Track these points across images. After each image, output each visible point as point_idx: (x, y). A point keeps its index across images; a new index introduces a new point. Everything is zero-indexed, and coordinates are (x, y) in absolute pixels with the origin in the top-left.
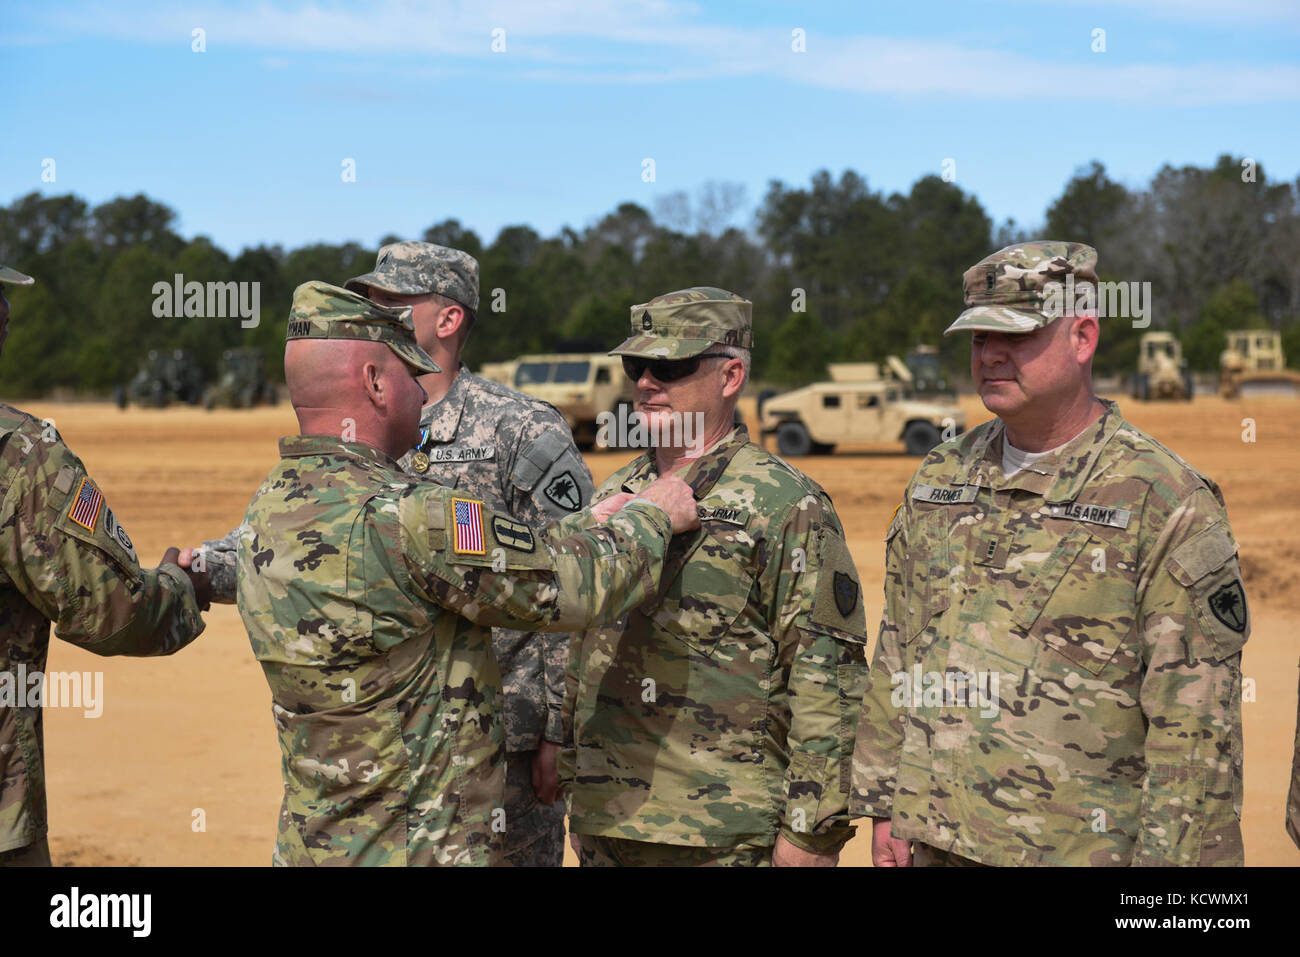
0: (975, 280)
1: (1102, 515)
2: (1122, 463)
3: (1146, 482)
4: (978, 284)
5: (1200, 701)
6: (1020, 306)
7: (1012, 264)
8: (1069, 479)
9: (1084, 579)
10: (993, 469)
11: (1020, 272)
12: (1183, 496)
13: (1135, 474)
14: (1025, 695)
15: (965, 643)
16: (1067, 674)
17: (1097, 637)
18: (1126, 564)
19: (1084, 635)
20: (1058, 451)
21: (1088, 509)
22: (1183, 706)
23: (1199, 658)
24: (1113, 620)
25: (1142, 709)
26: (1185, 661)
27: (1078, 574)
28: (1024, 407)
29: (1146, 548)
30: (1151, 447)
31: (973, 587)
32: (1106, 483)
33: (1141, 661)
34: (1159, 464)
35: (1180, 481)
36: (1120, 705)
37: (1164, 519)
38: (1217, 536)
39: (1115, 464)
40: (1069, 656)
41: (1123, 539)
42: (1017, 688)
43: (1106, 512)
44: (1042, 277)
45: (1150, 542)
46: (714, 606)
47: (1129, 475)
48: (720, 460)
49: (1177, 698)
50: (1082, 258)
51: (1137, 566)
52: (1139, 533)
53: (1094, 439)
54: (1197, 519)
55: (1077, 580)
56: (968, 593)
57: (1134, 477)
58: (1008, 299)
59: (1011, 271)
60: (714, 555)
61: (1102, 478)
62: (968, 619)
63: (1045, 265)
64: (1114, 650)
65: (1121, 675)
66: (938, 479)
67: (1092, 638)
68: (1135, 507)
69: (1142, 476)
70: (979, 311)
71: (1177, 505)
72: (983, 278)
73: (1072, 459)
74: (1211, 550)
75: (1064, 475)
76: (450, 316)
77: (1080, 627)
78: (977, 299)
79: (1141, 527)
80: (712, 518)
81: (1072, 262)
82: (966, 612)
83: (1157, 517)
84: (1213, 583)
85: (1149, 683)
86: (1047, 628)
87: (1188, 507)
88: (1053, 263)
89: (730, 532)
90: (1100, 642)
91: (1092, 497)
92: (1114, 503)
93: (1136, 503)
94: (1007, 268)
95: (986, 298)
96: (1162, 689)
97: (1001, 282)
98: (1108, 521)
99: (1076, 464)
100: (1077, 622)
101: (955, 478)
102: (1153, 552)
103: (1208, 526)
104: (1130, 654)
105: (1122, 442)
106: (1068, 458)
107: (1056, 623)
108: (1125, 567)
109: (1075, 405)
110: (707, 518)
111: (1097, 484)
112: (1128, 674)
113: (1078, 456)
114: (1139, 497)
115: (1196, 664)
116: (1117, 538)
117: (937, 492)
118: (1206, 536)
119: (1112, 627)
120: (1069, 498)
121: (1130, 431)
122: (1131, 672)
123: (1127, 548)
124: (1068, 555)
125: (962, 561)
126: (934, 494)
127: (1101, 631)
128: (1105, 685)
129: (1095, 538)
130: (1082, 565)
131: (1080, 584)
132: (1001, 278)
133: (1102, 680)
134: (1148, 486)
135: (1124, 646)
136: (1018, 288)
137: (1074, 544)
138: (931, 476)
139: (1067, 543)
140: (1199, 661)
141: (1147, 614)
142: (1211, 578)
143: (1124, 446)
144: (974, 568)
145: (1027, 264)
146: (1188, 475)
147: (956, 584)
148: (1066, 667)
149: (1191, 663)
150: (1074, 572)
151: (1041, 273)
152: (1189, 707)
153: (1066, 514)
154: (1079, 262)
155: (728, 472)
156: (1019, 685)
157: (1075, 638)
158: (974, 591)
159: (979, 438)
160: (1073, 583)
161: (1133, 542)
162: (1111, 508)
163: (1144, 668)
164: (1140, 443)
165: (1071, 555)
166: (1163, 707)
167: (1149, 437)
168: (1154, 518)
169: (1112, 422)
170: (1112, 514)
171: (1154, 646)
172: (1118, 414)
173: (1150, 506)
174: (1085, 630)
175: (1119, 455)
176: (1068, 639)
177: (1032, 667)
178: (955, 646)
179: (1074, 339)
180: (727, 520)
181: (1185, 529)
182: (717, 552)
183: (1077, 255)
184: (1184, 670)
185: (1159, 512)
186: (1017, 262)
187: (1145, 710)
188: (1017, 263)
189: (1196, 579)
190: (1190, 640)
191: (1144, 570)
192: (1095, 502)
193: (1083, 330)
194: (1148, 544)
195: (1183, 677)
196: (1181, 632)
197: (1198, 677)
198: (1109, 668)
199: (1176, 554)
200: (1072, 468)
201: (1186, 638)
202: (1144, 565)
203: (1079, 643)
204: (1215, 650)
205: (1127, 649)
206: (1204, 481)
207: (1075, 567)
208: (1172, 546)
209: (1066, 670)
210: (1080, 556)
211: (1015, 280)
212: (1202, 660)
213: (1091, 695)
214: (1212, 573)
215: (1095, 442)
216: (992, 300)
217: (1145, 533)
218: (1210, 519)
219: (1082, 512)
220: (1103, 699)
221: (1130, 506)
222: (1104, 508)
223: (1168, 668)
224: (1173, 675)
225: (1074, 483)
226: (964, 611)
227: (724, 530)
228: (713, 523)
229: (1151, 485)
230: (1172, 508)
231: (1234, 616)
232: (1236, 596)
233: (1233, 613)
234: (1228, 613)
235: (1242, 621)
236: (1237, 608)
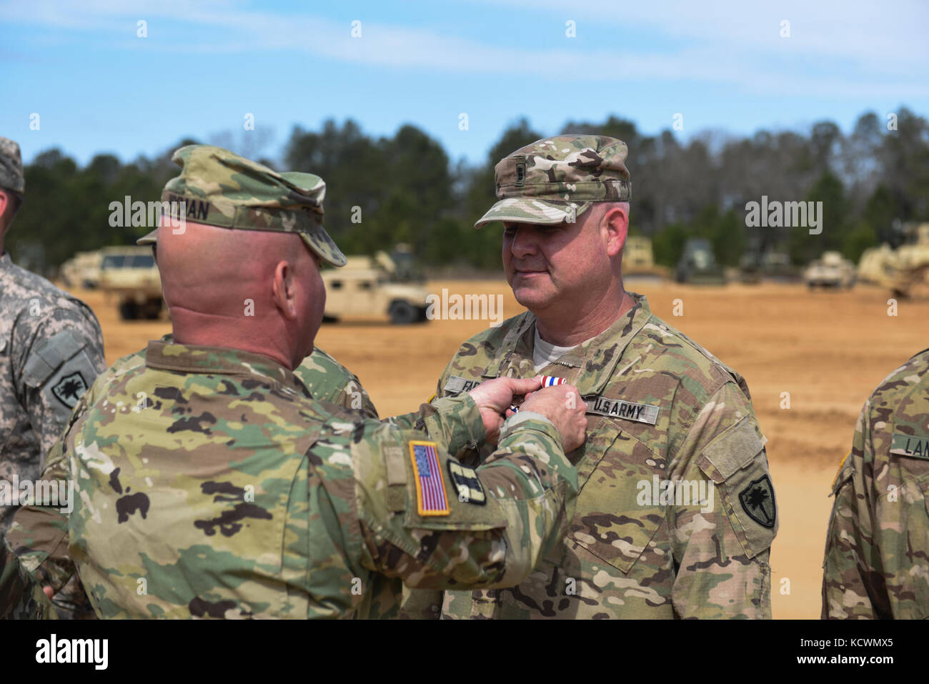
0: (506, 172)
1: (631, 410)
2: (651, 357)
3: (675, 377)
4: (509, 176)
5: (732, 601)
6: (548, 198)
7: (541, 155)
8: (596, 371)
9: (613, 476)
10: (524, 362)
11: (550, 164)
12: (712, 391)
13: (665, 369)
14: (556, 595)
16: (597, 572)
17: (625, 536)
18: (655, 460)
19: (614, 533)
20: (585, 344)
21: (617, 405)
22: (715, 606)
23: (730, 557)
24: (642, 518)
25: (673, 608)
26: (716, 560)
27: (608, 471)
28: (556, 299)
29: (676, 445)
30: (679, 341)
32: (634, 378)
33: (671, 558)
34: (687, 359)
35: (708, 376)
36: (649, 603)
37: (694, 415)
38: (745, 431)
39: (644, 358)
40: (598, 554)
41: (651, 436)
43: (635, 407)
44: (571, 168)
45: (680, 439)
47: (658, 370)
49: (709, 597)
50: (612, 151)
51: (666, 463)
52: (668, 430)
53: (622, 332)
54: (727, 415)
55: (605, 476)
57: (662, 373)
58: (538, 191)
59: (541, 163)
61: (631, 372)
63: (575, 156)
64: (644, 548)
65: (650, 572)
66: (470, 371)
67: (620, 537)
68: (664, 403)
69: (671, 371)
70: (508, 203)
71: (707, 401)
72: (514, 169)
73: (599, 351)
74: (741, 446)
75: (590, 368)
77: (609, 525)
78: (507, 191)
79: (671, 423)
81: (602, 155)
83: (687, 413)
84: (743, 480)
85: (681, 581)
86: (576, 526)
87: (717, 403)
88: (583, 154)
90: (629, 540)
91: (622, 392)
92: (643, 398)
93: (665, 398)
94: (537, 159)
95: (517, 190)
96: (695, 589)
97: (530, 173)
98: (637, 418)
99: (602, 356)
100: (607, 520)
101: (487, 371)
102: (684, 450)
103: (737, 421)
104: (659, 552)
105: (650, 336)
106: (595, 350)
107: (585, 520)
108: (654, 464)
109: (605, 298)
111: (626, 378)
112: (657, 571)
113: (605, 349)
114: (668, 393)
115: (728, 562)
116: (644, 435)
117: (469, 384)
118: (735, 431)
119: (641, 525)
120: (595, 391)
121: (658, 325)
122: (660, 569)
123: (656, 445)
124: (598, 451)
126: (465, 386)
127: (630, 529)
128: (633, 583)
129: (624, 434)
130: (611, 462)
131: (609, 481)
132: (530, 169)
133: (630, 578)
134: (677, 382)
135: (652, 544)
136: (548, 180)
137: (603, 440)
138: (463, 368)
139: (597, 439)
140: (730, 559)
141: (678, 511)
142: (741, 474)
143: (652, 340)
145: (557, 155)
146: (716, 369)
148: (594, 565)
149: (723, 561)
150: (603, 469)
151: (570, 164)
152: (721, 608)
153: (595, 409)
154: (608, 154)
156: (549, 583)
157: (604, 536)
159: (511, 331)
160: (602, 480)
161: (663, 438)
162: (640, 403)
163: (676, 566)
164: (668, 337)
165: (601, 451)
166: (695, 607)
167: (677, 331)
168: (685, 414)
169: (640, 316)
170: (640, 410)
171: (686, 544)
172: (646, 308)
173: (680, 401)
174: (615, 528)
175: (647, 350)
176: (597, 536)
177: (562, 566)
179: (604, 231)
181: (715, 425)
183: (608, 147)
184: (716, 569)
185: (689, 408)
186: (547, 153)
187: (678, 609)
188: (546, 155)
189: (728, 476)
190: (721, 537)
191: (675, 467)
192: (624, 397)
193: (613, 222)
194: (679, 441)
195: (714, 576)
196: (713, 530)
197: (729, 576)
198: (638, 566)
199: (708, 450)
200: (599, 361)
201: (717, 537)
202: (674, 461)
203: (608, 541)
204: (746, 547)
205: (656, 547)
206: (732, 374)
207: (604, 464)
208: (702, 441)
209: (595, 568)
210: (608, 452)
211: (545, 171)
212: (733, 558)
213: (620, 593)
214: (742, 469)
215: (622, 336)
216: (522, 192)
217: (675, 430)
218: (739, 414)
219: (611, 407)
220: (633, 597)
221: (659, 402)
222: (632, 404)
223: (699, 567)
224: (705, 574)
225: (601, 375)
229: (680, 381)
230: (702, 404)
231: (764, 512)
232: (765, 491)
233: (762, 508)
234: (758, 509)
235: (770, 516)
236: (765, 504)
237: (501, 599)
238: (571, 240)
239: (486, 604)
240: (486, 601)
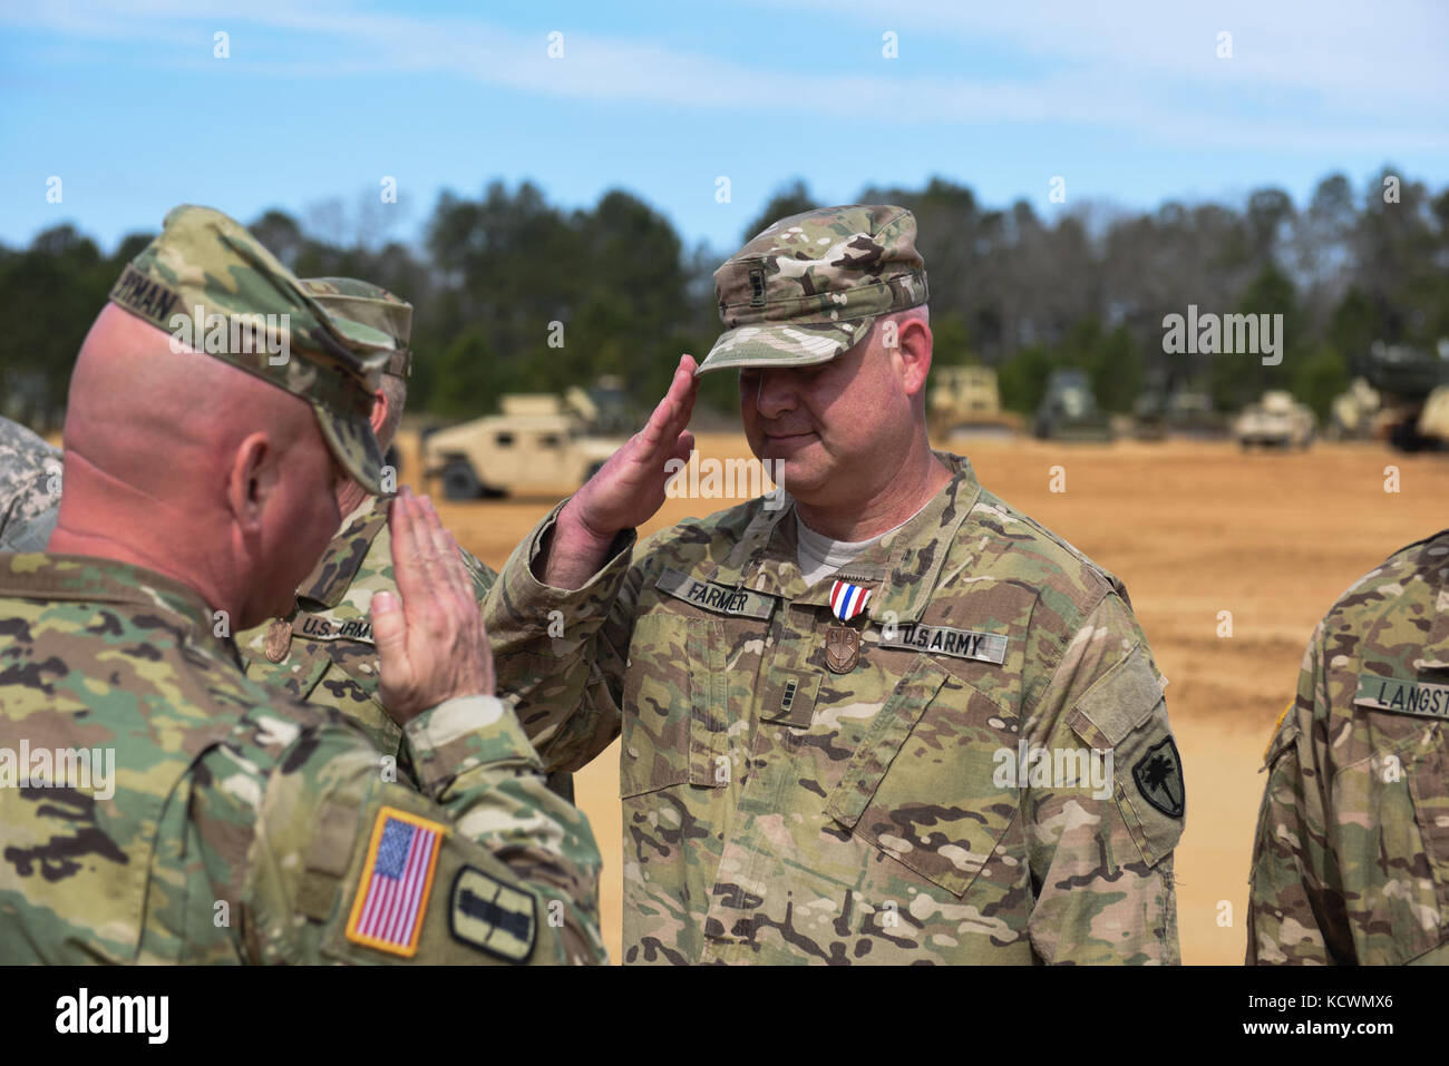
0: (734, 284)
1: (964, 643)
2: (988, 557)
3: (1030, 589)
4: (739, 290)
5: (1126, 934)
6: (807, 320)
7: (787, 254)
8: (908, 586)
9: (938, 746)
11: (802, 266)
12: (1087, 609)
13: (1013, 576)
14: (848, 933)
15: (749, 846)
16: (915, 896)
17: (960, 838)
18: (1003, 720)
19: (941, 834)
20: (886, 538)
21: (940, 634)
22: (1099, 942)
23: (1122, 865)
24: (984, 809)
25: (1032, 946)
26: (1101, 871)
27: (929, 738)
28: (833, 473)
29: (1034, 694)
30: (1030, 531)
31: (758, 758)
32: (964, 592)
33: (1027, 871)
34: (1045, 559)
35: (1080, 586)
36: (994, 941)
37: (1061, 647)
38: (1137, 669)
39: (977, 559)
40: (916, 868)
41: (996, 681)
42: (835, 922)
43: (969, 637)
44: (837, 269)
45: (1040, 684)
47: (1004, 578)
48: (354, 545)
49: (1090, 929)
51: (1020, 722)
52: (1022, 671)
53: (940, 519)
54: (1111, 645)
55: (925, 745)
56: (753, 767)
57: (1009, 582)
58: (788, 311)
59: (788, 266)
60: (343, 695)
61: (958, 583)
62: (754, 808)
63: (840, 250)
64: (987, 857)
65: (995, 894)
67: (951, 840)
68: (1015, 630)
69: (1022, 579)
70: (745, 335)
71: (1080, 625)
72: (745, 280)
73: (909, 552)
74: (1133, 692)
75: (899, 580)
77: (933, 823)
78: (739, 314)
79: (1026, 661)
80: (338, 636)
82: (749, 797)
83: (1051, 644)
84: (1137, 745)
85: (1047, 906)
86: (881, 825)
87: (1096, 627)
88: (851, 246)
89: (364, 657)
90: (965, 845)
91: (946, 614)
92: (982, 622)
93: (1015, 622)
94: (782, 261)
95: (755, 312)
96: (1069, 918)
97: (773, 285)
98: (974, 654)
99: (916, 560)
100: (929, 814)
102: (1047, 702)
103: (1125, 655)
104: (1010, 861)
105: (983, 524)
106: (903, 551)
107: (894, 815)
108: (1001, 725)
110: (331, 637)
111: (951, 592)
112: (1008, 892)
113: (918, 549)
114: (1020, 615)
115: (1118, 874)
116: (986, 679)
118: (1124, 671)
119: (983, 820)
120: (913, 618)
121: (993, 505)
122: (1011, 889)
123: (1003, 695)
124: (912, 707)
125: (746, 712)
127: (966, 828)
128: (971, 911)
129: (953, 680)
130: (935, 724)
131: (932, 753)
132: (772, 278)
133: (966, 904)
134: (1035, 596)
135: (1001, 850)
136: (802, 292)
137: (921, 690)
138: (686, 560)
139: (910, 689)
140: (1122, 869)
141: (1039, 798)
142: (1135, 737)
143: (986, 530)
144: (761, 728)
146: (1089, 573)
147: (737, 750)
148: (910, 885)
149: (1110, 873)
150: (922, 735)
151: (833, 264)
152: (1110, 945)
153: (905, 641)
154: (889, 237)
156: (839, 916)
157: (926, 840)
158: (762, 764)
159: (757, 516)
160: (920, 752)
161: (1015, 685)
162: (977, 631)
163: (1036, 884)
164: (1011, 524)
165: (918, 708)
166: (1071, 946)
167: (1021, 515)
168: (1048, 647)
169: (965, 492)
170: (979, 642)
171: (1053, 847)
172: (972, 478)
173: (1039, 627)
174: (942, 826)
175: (981, 545)
176: (916, 841)
177: (858, 888)
178: (730, 849)
179: (897, 358)
180: (361, 639)
181: (1095, 661)
182: (348, 691)
184: (1100, 885)
185: (1054, 637)
186: (795, 249)
187: (1040, 947)
188: (794, 252)
189: (1117, 742)
190: (1108, 836)
191: (1033, 729)
192: (950, 621)
193: (908, 341)
194: (1038, 688)
195: (1097, 896)
196: (1097, 826)
197: (1121, 896)
198: (980, 885)
199: (1085, 703)
200: (912, 568)
201: (1102, 835)
202: (1032, 720)
203: (932, 848)
204: (1144, 849)
205: (1007, 854)
206: (1110, 581)
207: (922, 727)
208: (1076, 688)
209: (912, 890)
210: (929, 709)
211: (796, 279)
212: (1126, 867)
213: (950, 928)
214: (1136, 730)
215: (942, 526)
216: (764, 315)
217: (1033, 671)
218: (1126, 644)
219: (931, 638)
220: (970, 933)
221: (1006, 628)
222: (965, 632)
223: (1077, 884)
224: (1085, 895)
225: (917, 592)
226: (746, 794)
227: (357, 654)
228: (340, 645)
229: (1039, 594)
230: (1073, 630)
231: (1168, 793)
232: (1169, 761)
233: (1165, 789)
234: (1159, 790)
235: (1178, 801)
236: (1170, 781)
237: (757, 940)
238: (849, 380)
239: (730, 945)
240: (731, 941)
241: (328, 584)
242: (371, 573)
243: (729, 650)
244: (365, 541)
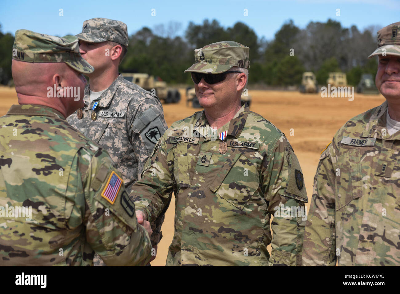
0: (386, 33)
4: (387, 35)
15: (371, 213)
31: (374, 186)
42: (399, 236)
46: (245, 187)
48: (242, 120)
56: (372, 189)
60: (245, 164)
62: (373, 201)
66: (353, 134)
72: (390, 32)
76: (116, 50)
78: (386, 42)
80: (242, 146)
82: (371, 198)
89: (251, 153)
95: (391, 42)
101: (362, 134)
110: (239, 147)
117: (354, 141)
125: (369, 173)
126: (352, 141)
144: (375, 178)
147: (366, 184)
155: (246, 126)
158: (375, 188)
159: (373, 115)
178: (366, 214)
180: (250, 147)
182: (246, 163)
216: (395, 42)
226: (371, 197)
227: (249, 152)
228: (243, 149)
237: (374, 241)
239: (366, 243)
240: (367, 242)
241: (236, 131)
242: (248, 128)
243: (361, 156)
244: (244, 119)
